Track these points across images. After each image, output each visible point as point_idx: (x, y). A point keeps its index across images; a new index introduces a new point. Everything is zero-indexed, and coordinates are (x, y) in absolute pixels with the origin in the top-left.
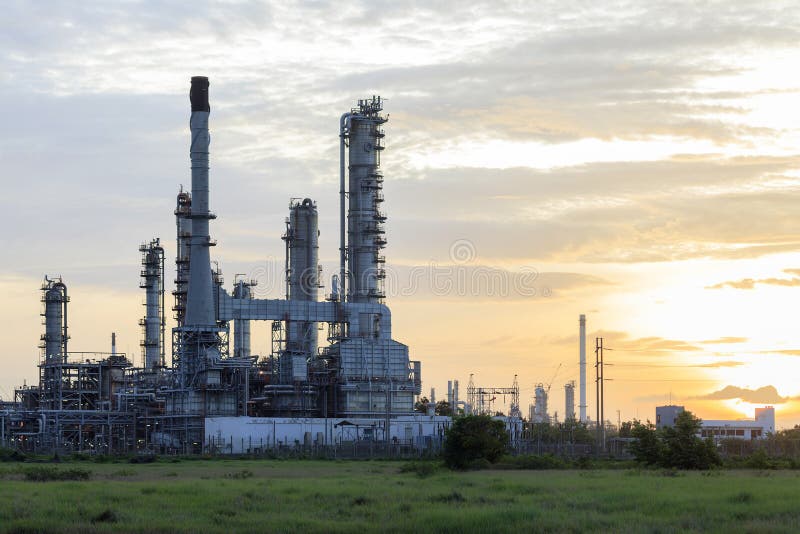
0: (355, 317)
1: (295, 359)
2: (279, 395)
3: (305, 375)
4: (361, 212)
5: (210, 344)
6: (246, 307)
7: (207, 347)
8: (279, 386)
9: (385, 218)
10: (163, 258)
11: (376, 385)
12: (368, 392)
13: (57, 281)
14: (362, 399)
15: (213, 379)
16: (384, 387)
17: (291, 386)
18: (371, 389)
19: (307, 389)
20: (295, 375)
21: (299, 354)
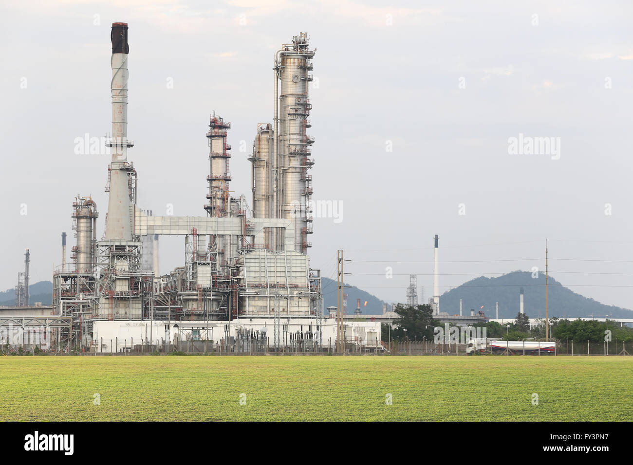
0: (260, 231)
1: (200, 269)
2: (187, 300)
3: (209, 282)
4: (287, 137)
5: (122, 257)
6: (160, 223)
7: (119, 259)
8: (187, 292)
9: (313, 142)
10: (136, 181)
11: (274, 290)
12: (267, 297)
13: (88, 199)
14: (261, 303)
15: (122, 287)
16: (282, 292)
17: (195, 293)
18: (268, 295)
19: (209, 295)
20: (199, 282)
21: (204, 264)
